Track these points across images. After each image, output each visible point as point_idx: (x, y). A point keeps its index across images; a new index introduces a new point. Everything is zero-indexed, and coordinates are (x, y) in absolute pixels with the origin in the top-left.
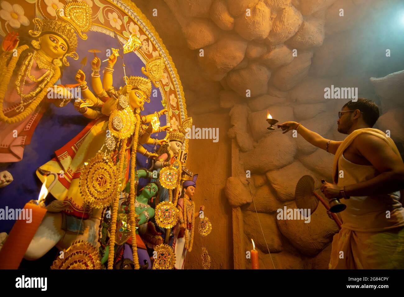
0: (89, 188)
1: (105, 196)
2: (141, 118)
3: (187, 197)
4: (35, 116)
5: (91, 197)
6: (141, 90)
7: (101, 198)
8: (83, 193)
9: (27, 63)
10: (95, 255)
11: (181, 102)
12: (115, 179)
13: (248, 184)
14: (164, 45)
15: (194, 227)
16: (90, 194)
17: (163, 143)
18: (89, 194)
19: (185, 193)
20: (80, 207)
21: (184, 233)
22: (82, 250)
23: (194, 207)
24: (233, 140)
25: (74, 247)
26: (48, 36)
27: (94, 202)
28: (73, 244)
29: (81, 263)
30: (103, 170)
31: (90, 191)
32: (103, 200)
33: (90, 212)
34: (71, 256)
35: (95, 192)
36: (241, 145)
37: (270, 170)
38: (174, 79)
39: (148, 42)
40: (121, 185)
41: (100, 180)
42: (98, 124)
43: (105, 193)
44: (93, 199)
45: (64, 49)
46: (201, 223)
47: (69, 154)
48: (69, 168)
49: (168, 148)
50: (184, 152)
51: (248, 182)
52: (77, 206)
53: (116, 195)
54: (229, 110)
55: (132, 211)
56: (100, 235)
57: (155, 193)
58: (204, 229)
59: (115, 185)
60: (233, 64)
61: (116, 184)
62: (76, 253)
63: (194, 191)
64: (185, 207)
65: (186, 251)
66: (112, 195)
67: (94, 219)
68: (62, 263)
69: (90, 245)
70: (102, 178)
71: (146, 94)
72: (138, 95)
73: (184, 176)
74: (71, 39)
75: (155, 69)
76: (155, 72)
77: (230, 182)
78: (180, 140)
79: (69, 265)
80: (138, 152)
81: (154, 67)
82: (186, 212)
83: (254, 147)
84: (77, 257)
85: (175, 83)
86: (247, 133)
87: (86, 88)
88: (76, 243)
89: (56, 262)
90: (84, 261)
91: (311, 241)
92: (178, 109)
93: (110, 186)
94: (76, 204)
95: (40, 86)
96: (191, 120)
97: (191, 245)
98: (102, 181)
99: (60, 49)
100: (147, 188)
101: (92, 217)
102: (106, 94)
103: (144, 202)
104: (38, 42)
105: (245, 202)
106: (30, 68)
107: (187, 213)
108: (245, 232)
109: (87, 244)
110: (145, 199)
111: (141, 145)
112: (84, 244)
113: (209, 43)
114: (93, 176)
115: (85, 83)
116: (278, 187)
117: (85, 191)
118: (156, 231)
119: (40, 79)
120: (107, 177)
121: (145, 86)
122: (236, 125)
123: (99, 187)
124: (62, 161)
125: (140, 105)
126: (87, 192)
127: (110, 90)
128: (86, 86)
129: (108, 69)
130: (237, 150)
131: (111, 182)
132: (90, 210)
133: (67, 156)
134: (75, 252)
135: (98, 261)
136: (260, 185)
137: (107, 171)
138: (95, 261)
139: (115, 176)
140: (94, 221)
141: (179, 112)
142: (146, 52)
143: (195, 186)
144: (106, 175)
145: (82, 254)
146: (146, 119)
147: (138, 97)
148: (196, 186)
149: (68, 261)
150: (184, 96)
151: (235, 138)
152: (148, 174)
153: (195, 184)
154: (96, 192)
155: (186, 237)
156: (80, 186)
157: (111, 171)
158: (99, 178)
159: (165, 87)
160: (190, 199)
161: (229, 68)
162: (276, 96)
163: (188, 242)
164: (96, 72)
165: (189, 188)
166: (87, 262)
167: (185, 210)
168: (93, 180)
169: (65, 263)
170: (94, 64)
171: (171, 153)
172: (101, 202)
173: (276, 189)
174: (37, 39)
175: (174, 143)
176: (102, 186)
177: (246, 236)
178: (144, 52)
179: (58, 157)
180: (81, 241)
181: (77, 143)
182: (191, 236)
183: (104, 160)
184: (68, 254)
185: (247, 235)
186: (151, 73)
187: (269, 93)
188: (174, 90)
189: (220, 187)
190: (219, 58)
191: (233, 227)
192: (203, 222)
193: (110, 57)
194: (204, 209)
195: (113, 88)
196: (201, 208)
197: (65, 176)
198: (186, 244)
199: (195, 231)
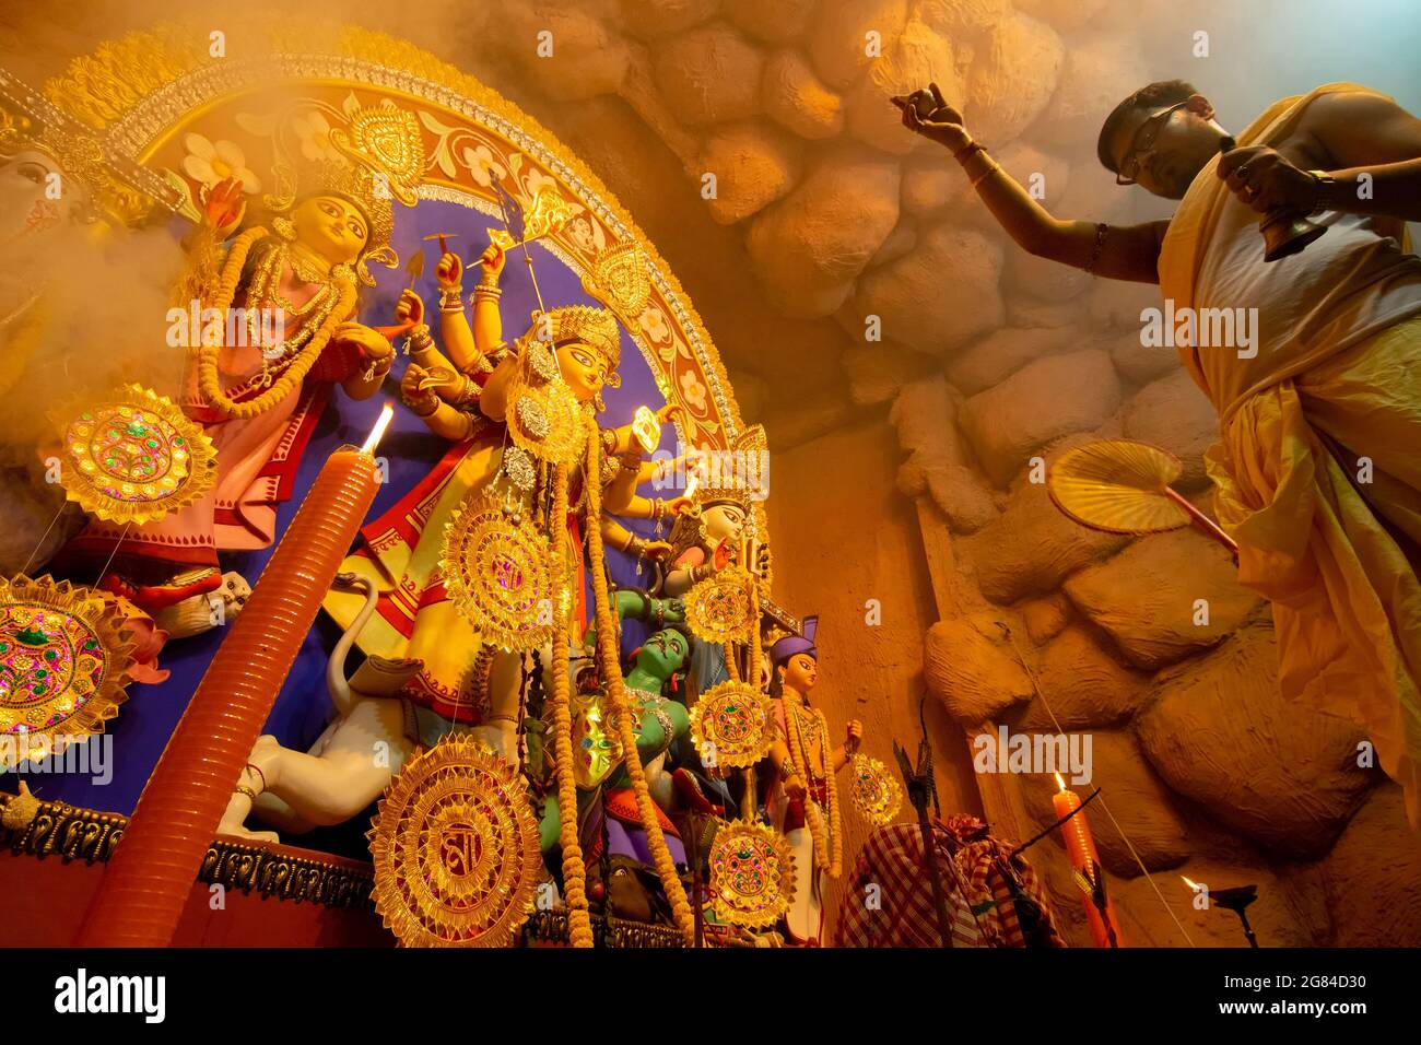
2: (601, 436)
3: (791, 695)
4: (298, 422)
6: (587, 343)
9: (267, 266)
11: (720, 394)
12: (548, 575)
13: (1006, 637)
14: (637, 228)
15: (834, 793)
17: (681, 510)
19: (782, 682)
20: (450, 692)
21: (805, 812)
22: (474, 768)
23: (826, 726)
24: (918, 502)
25: (449, 751)
26: (314, 202)
29: (474, 808)
33: (484, 702)
36: (950, 509)
37: (1075, 570)
38: (684, 327)
39: (588, 220)
41: (503, 570)
42: (473, 454)
45: (359, 232)
46: (860, 782)
47: (400, 535)
48: (406, 577)
49: (702, 529)
50: (756, 543)
51: (1004, 631)
52: (440, 687)
54: (884, 408)
55: (613, 679)
56: (521, 754)
57: (680, 657)
58: (876, 800)
60: (866, 243)
62: (454, 771)
63: (812, 671)
64: (792, 723)
65: (822, 873)
67: (498, 722)
70: (506, 567)
71: (605, 354)
72: (580, 358)
73: (769, 633)
74: (374, 207)
75: (621, 280)
76: (623, 290)
77: (936, 639)
78: (735, 500)
81: (616, 274)
82: (800, 740)
83: (1001, 509)
84: (459, 784)
85: (689, 337)
86: (965, 469)
87: (430, 343)
90: (483, 804)
91: (1293, 794)
92: (713, 417)
94: (436, 683)
95: (306, 325)
96: (762, 432)
97: (838, 856)
98: (508, 574)
99: (347, 233)
100: (651, 643)
101: (491, 718)
102: (486, 365)
103: (649, 688)
104: (290, 223)
105: (1007, 699)
106: (276, 278)
107: (801, 744)
108: (1034, 813)
110: (653, 679)
113: (778, 192)
115: (422, 329)
116: (1117, 619)
118: (702, 796)
119: (305, 309)
121: (600, 330)
122: (919, 448)
124: (383, 556)
125: (592, 387)
127: (496, 351)
128: (428, 338)
129: (485, 288)
130: (943, 531)
131: (536, 581)
132: (482, 695)
133: (396, 541)
134: (452, 767)
136: (1049, 631)
140: (500, 728)
141: (720, 428)
142: (587, 250)
143: (813, 652)
145: (474, 779)
146: (616, 439)
147: (583, 362)
148: (819, 652)
150: (726, 377)
151: (926, 492)
152: (647, 604)
153: (814, 648)
155: (815, 823)
157: (531, 548)
158: (498, 564)
159: (662, 351)
160: (806, 703)
161: (854, 259)
162: (1037, 325)
163: (824, 842)
164: (450, 297)
165: (795, 662)
166: (493, 808)
167: (793, 734)
168: (481, 566)
170: (442, 273)
171: (713, 543)
173: (1113, 628)
174: (285, 215)
175: (718, 510)
177: (1038, 824)
178: (582, 251)
179: (372, 543)
181: (419, 507)
182: (830, 822)
183: (505, 514)
185: (1039, 820)
186: (610, 290)
187: (1011, 323)
188: (689, 357)
189: (906, 670)
190: (816, 234)
191: (983, 797)
192: (865, 778)
193: (486, 254)
194: (860, 731)
195: (504, 344)
196: (849, 729)
197: (394, 599)
198: (819, 849)
199: (841, 808)
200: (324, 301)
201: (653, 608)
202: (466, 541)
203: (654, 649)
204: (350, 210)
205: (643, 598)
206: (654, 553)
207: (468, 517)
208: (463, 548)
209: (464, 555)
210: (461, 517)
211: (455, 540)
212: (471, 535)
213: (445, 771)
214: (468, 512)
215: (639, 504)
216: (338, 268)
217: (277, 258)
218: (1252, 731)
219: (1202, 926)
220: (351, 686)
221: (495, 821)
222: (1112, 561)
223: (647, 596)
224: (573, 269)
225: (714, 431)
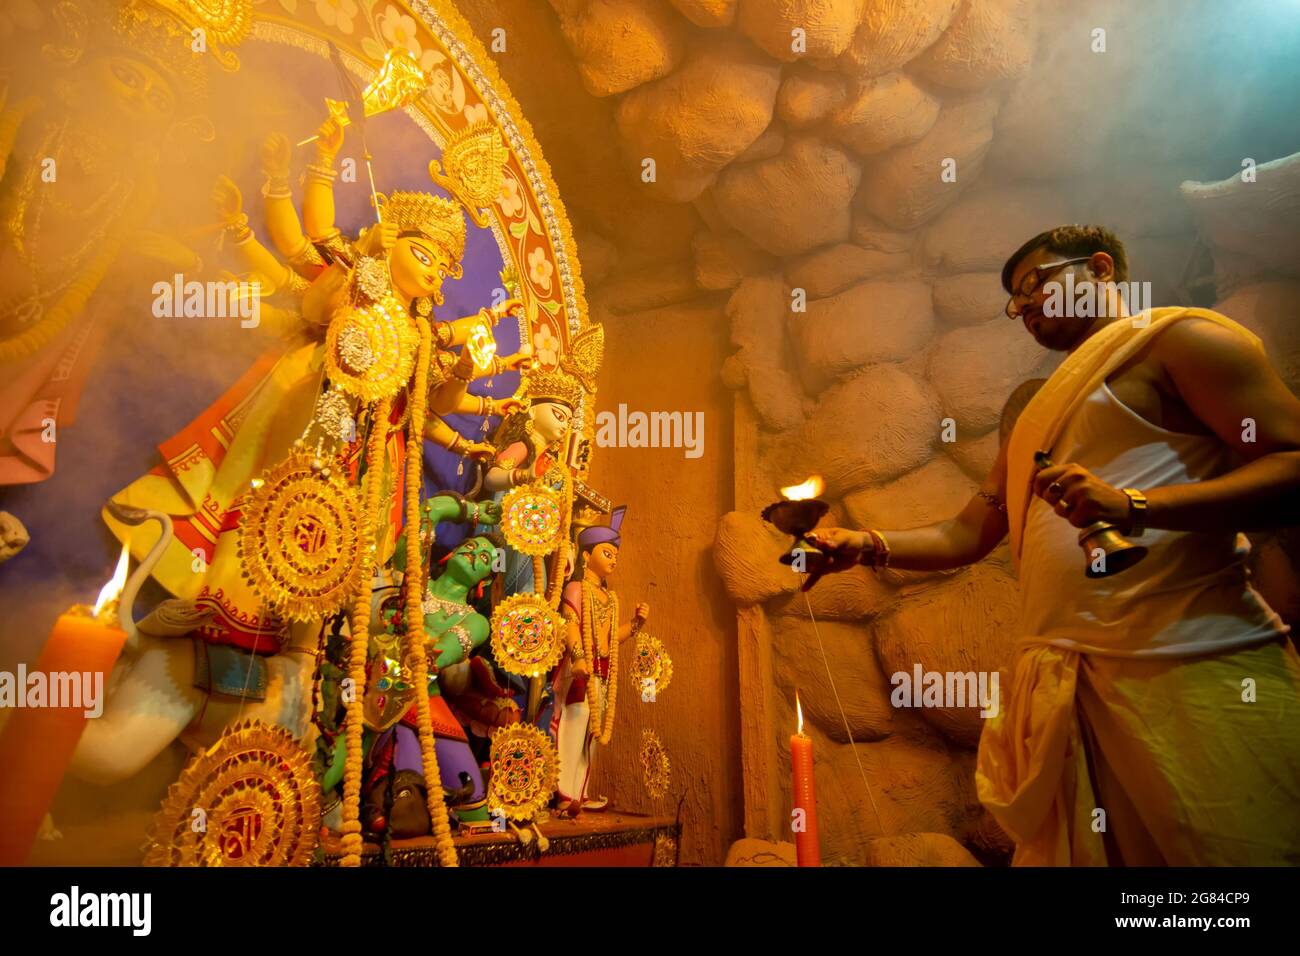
0: (270, 560)
1: (323, 583)
2: (435, 331)
3: (591, 579)
4: (83, 334)
5: (280, 588)
6: (429, 238)
7: (310, 591)
8: (251, 577)
10: (299, 763)
11: (567, 273)
12: (355, 529)
14: (503, 82)
15: (615, 668)
16: (275, 577)
17: (509, 410)
18: (273, 579)
19: (585, 566)
20: (250, 618)
21: (587, 688)
22: (258, 751)
23: (617, 607)
24: (737, 395)
25: (233, 741)
26: (106, 62)
27: (289, 602)
28: (228, 732)
29: (257, 789)
30: (314, 502)
31: (273, 567)
32: (319, 595)
33: (285, 632)
34: (225, 768)
35: (291, 572)
36: (763, 409)
37: (856, 489)
38: (540, 200)
39: (449, 73)
40: (373, 547)
41: (306, 532)
42: (292, 353)
43: (323, 573)
44: (285, 593)
46: (639, 658)
47: (203, 451)
48: (209, 496)
49: (528, 425)
50: (580, 437)
52: (239, 614)
53: (357, 577)
54: (723, 296)
55: (414, 627)
56: (315, 702)
57: (488, 568)
58: (649, 675)
59: (355, 549)
60: (735, 143)
61: (357, 544)
62: (238, 759)
63: (613, 560)
64: (587, 609)
65: (593, 740)
66: (347, 579)
67: (295, 654)
68: (198, 790)
69: (282, 732)
70: (310, 528)
71: (448, 251)
72: (420, 255)
73: (581, 512)
74: (185, 73)
75: (473, 167)
76: (474, 178)
77: (728, 527)
78: (564, 399)
79: (219, 795)
81: (469, 160)
82: (592, 624)
83: (807, 416)
84: (243, 770)
85: (544, 211)
86: (783, 373)
87: (247, 235)
88: (238, 728)
89: (177, 787)
90: (266, 783)
92: (557, 297)
93: (339, 550)
94: (236, 610)
95: (91, 234)
96: (601, 333)
97: (610, 724)
98: (311, 536)
100: (463, 554)
101: (290, 649)
103: (455, 597)
105: (777, 590)
107: (592, 627)
108: (779, 681)
109: (273, 729)
110: (459, 587)
112: (265, 731)
113: (656, 73)
114: (282, 522)
115: (241, 219)
117: (259, 571)
118: (495, 683)
120: (327, 522)
121: (446, 225)
122: (747, 346)
123: (303, 557)
124: (183, 477)
125: (429, 288)
126: (266, 570)
127: (327, 241)
128: (246, 230)
130: (753, 428)
131: (341, 538)
132: (283, 627)
133: (198, 459)
134: (236, 755)
135: (309, 780)
137: (325, 506)
138: (299, 781)
139: (354, 520)
140: (298, 661)
141: (562, 308)
142: (444, 109)
143: (617, 542)
144: (324, 516)
145: (259, 761)
146: (451, 335)
147: (423, 260)
148: (622, 543)
149: (215, 782)
150: (575, 254)
151: (745, 388)
152: (463, 508)
153: (619, 537)
154: (295, 571)
155: (593, 699)
156: (240, 554)
157: (339, 505)
158: (301, 528)
159: (513, 226)
160: (604, 584)
161: (720, 157)
162: (876, 248)
163: (598, 715)
164: (275, 183)
165: (599, 550)
166: (276, 784)
167: (587, 619)
168: (282, 534)
169: (208, 789)
170: (267, 153)
171: (539, 441)
172: (313, 602)
175: (546, 407)
176: (314, 551)
177: (780, 691)
178: (438, 110)
179: (171, 462)
180: (252, 723)
181: (227, 418)
182: (607, 696)
184: (213, 762)
185: (782, 688)
186: (460, 178)
187: (853, 239)
188: (541, 233)
189: (698, 544)
190: (688, 126)
191: (740, 662)
192: (644, 654)
193: (321, 130)
194: (646, 613)
196: (638, 610)
197: (195, 522)
198: (593, 721)
199: (619, 682)
202: (266, 510)
203: (464, 561)
204: (152, 80)
205: (458, 501)
206: (476, 455)
207: (270, 483)
208: (262, 520)
209: (264, 526)
210: (263, 487)
211: (254, 513)
212: (273, 502)
213: (228, 762)
214: (271, 480)
215: (469, 402)
218: (962, 652)
219: (887, 792)
220: (140, 630)
221: (276, 796)
222: (889, 486)
223: (463, 501)
224: (426, 130)
225: (556, 312)
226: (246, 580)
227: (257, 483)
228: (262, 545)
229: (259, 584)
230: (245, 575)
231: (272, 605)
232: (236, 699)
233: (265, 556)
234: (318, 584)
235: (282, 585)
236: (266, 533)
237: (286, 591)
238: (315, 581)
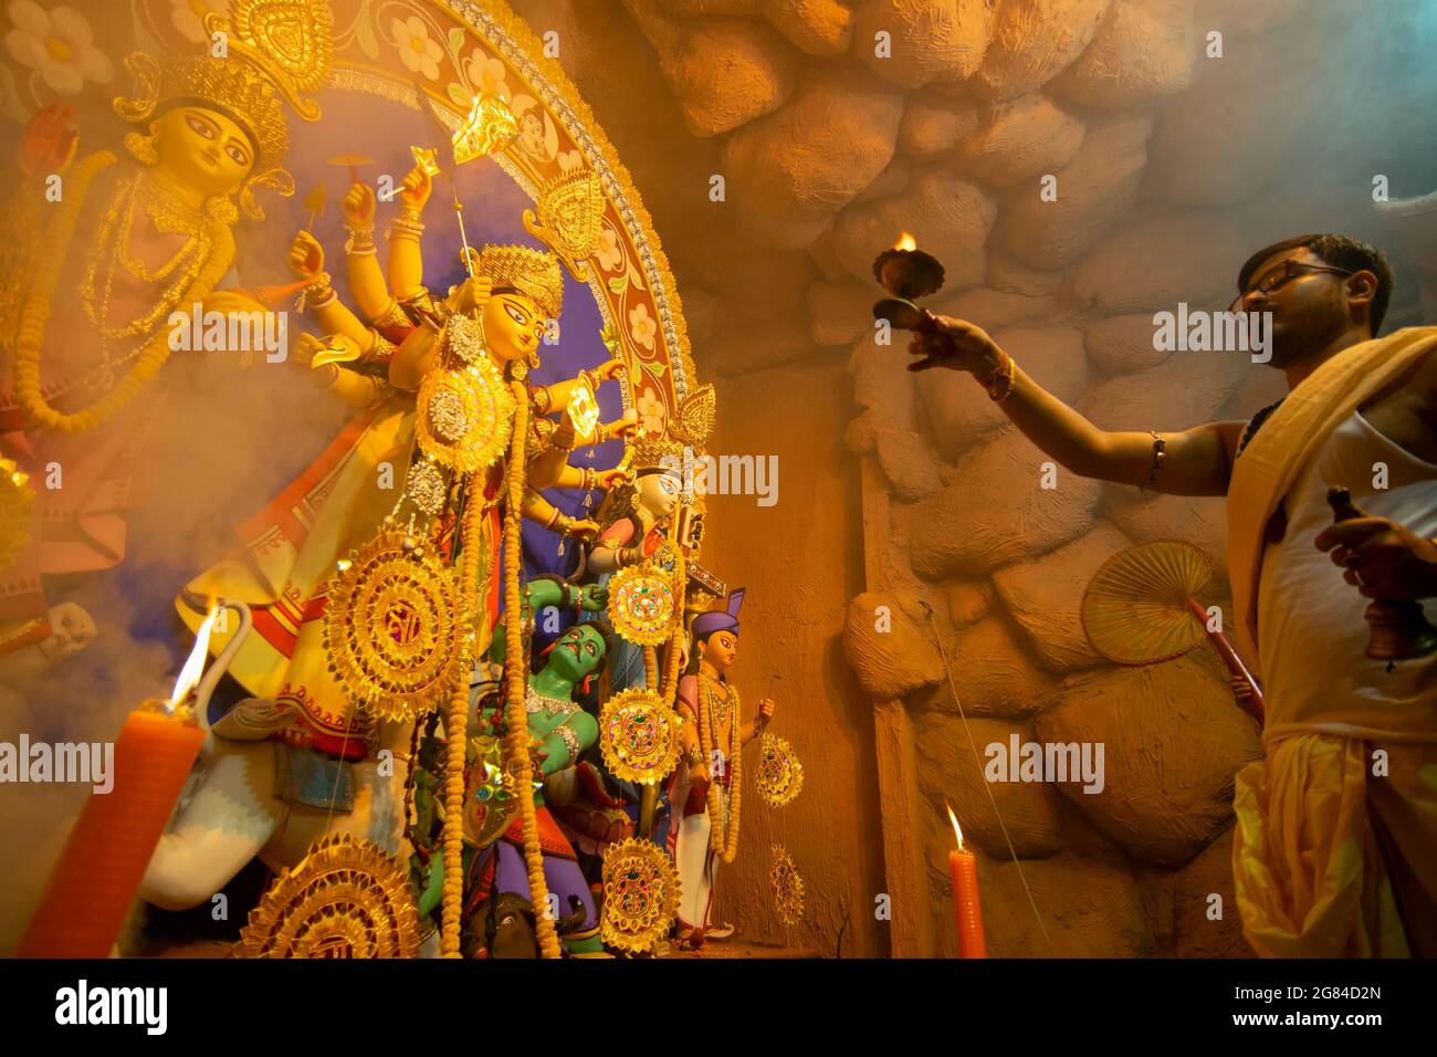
0: (360, 652)
1: (419, 677)
2: (531, 397)
3: (708, 671)
4: (156, 405)
5: (370, 684)
6: (524, 294)
7: (404, 686)
8: (338, 670)
9: (112, 214)
10: (394, 885)
11: (671, 331)
12: (451, 616)
13: (928, 616)
15: (738, 775)
16: (365, 670)
17: (614, 483)
18: (362, 673)
20: (334, 720)
21: (706, 797)
22: (349, 870)
23: (738, 704)
24: (864, 462)
25: (320, 860)
26: (181, 113)
27: (381, 698)
28: (315, 849)
29: (348, 915)
30: (406, 586)
31: (362, 660)
32: (413, 691)
33: (373, 735)
34: (311, 891)
35: (382, 665)
36: (895, 476)
37: (1007, 564)
38: (641, 252)
39: (541, 119)
40: (472, 636)
41: (398, 620)
42: (379, 422)
43: (418, 665)
44: (376, 689)
45: (241, 158)
46: (765, 762)
47: (284, 533)
49: (635, 499)
50: (691, 512)
51: (927, 611)
52: (323, 715)
53: (455, 670)
54: (844, 352)
57: (595, 660)
58: (777, 782)
59: (452, 638)
60: (853, 182)
61: (454, 632)
62: (326, 880)
63: (732, 650)
64: (705, 706)
65: (716, 857)
66: (444, 673)
68: (281, 916)
69: (375, 849)
70: (403, 615)
71: (544, 308)
72: (514, 313)
74: (263, 122)
75: (570, 216)
76: (571, 228)
77: (860, 611)
79: (306, 923)
80: (528, 517)
81: (566, 208)
82: (710, 723)
83: (945, 482)
84: (331, 893)
85: (645, 264)
86: (916, 435)
87: (330, 296)
88: (325, 845)
89: (257, 914)
90: (357, 907)
91: (1166, 815)
92: (662, 357)
93: (435, 640)
94: (319, 710)
95: (165, 296)
96: (712, 393)
97: (734, 839)
98: (404, 625)
99: (225, 160)
100: (566, 644)
102: (400, 317)
103: (558, 693)
104: (149, 140)
105: (918, 682)
106: (125, 234)
107: (711, 727)
108: (924, 787)
109: (364, 846)
110: (563, 683)
111: (536, 494)
112: (355, 847)
113: (765, 108)
114: (372, 608)
115: (324, 279)
116: (1039, 623)
117: (348, 664)
118: (605, 792)
119: (163, 273)
120: (421, 608)
121: (540, 279)
122: (874, 406)
123: (395, 648)
124: (262, 561)
125: (525, 349)
126: (355, 663)
127: (415, 300)
128: (329, 290)
129: (405, 224)
130: (883, 498)
131: (436, 626)
132: (370, 729)
133: (279, 541)
134: (324, 876)
135: (406, 905)
136: (970, 616)
137: (419, 590)
138: (394, 906)
139: (451, 605)
141: (667, 370)
142: (536, 157)
143: (735, 629)
144: (418, 602)
145: (349, 883)
146: (549, 399)
147: (517, 319)
148: (741, 630)
149: (301, 907)
150: (680, 310)
151: (874, 453)
152: (566, 593)
153: (738, 624)
154: (387, 664)
155: (714, 810)
156: (326, 645)
157: (434, 588)
158: (392, 615)
159: (613, 281)
160: (722, 678)
161: (837, 197)
162: (1017, 291)
163: (720, 828)
164: (359, 238)
165: (716, 638)
166: (369, 909)
167: (705, 717)
168: (371, 623)
169: (292, 916)
170: (350, 207)
171: (645, 515)
172: (407, 699)
173: (1032, 630)
174: (143, 128)
175: (654, 479)
176: (407, 641)
177: (926, 799)
178: (529, 158)
179: (249, 545)
180: (342, 839)
181: (309, 496)
182: (729, 806)
183: (406, 550)
184: (298, 884)
185: (929, 797)
186: (556, 229)
187: (990, 283)
188: (643, 288)
189: (826, 630)
190: (801, 162)
191: (880, 772)
192: (770, 757)
193: (407, 180)
194: (771, 710)
195: (424, 292)
196: (761, 707)
197: (275, 612)
198: (716, 835)
199: (743, 791)
200: (189, 259)
201: (573, 598)
202: (354, 595)
203: (568, 653)
204: (229, 130)
205: (560, 585)
206: (579, 533)
207: (357, 565)
208: (350, 606)
209: (352, 614)
210: (350, 568)
211: (341, 599)
212: (362, 586)
213: (316, 882)
214: (359, 561)
215: (570, 475)
216: (214, 201)
217: (126, 202)
218: (1142, 751)
219: (1059, 918)
220: (215, 733)
221: (370, 923)
222: (1044, 560)
223: (565, 585)
225: (660, 374)
226: (333, 674)
227: (344, 565)
228: (350, 634)
229: (348, 679)
230: (332, 668)
231: (362, 702)
232: (324, 812)
233: (353, 647)
234: (412, 678)
235: (373, 680)
236: (354, 621)
237: (377, 686)
238: (409, 675)
